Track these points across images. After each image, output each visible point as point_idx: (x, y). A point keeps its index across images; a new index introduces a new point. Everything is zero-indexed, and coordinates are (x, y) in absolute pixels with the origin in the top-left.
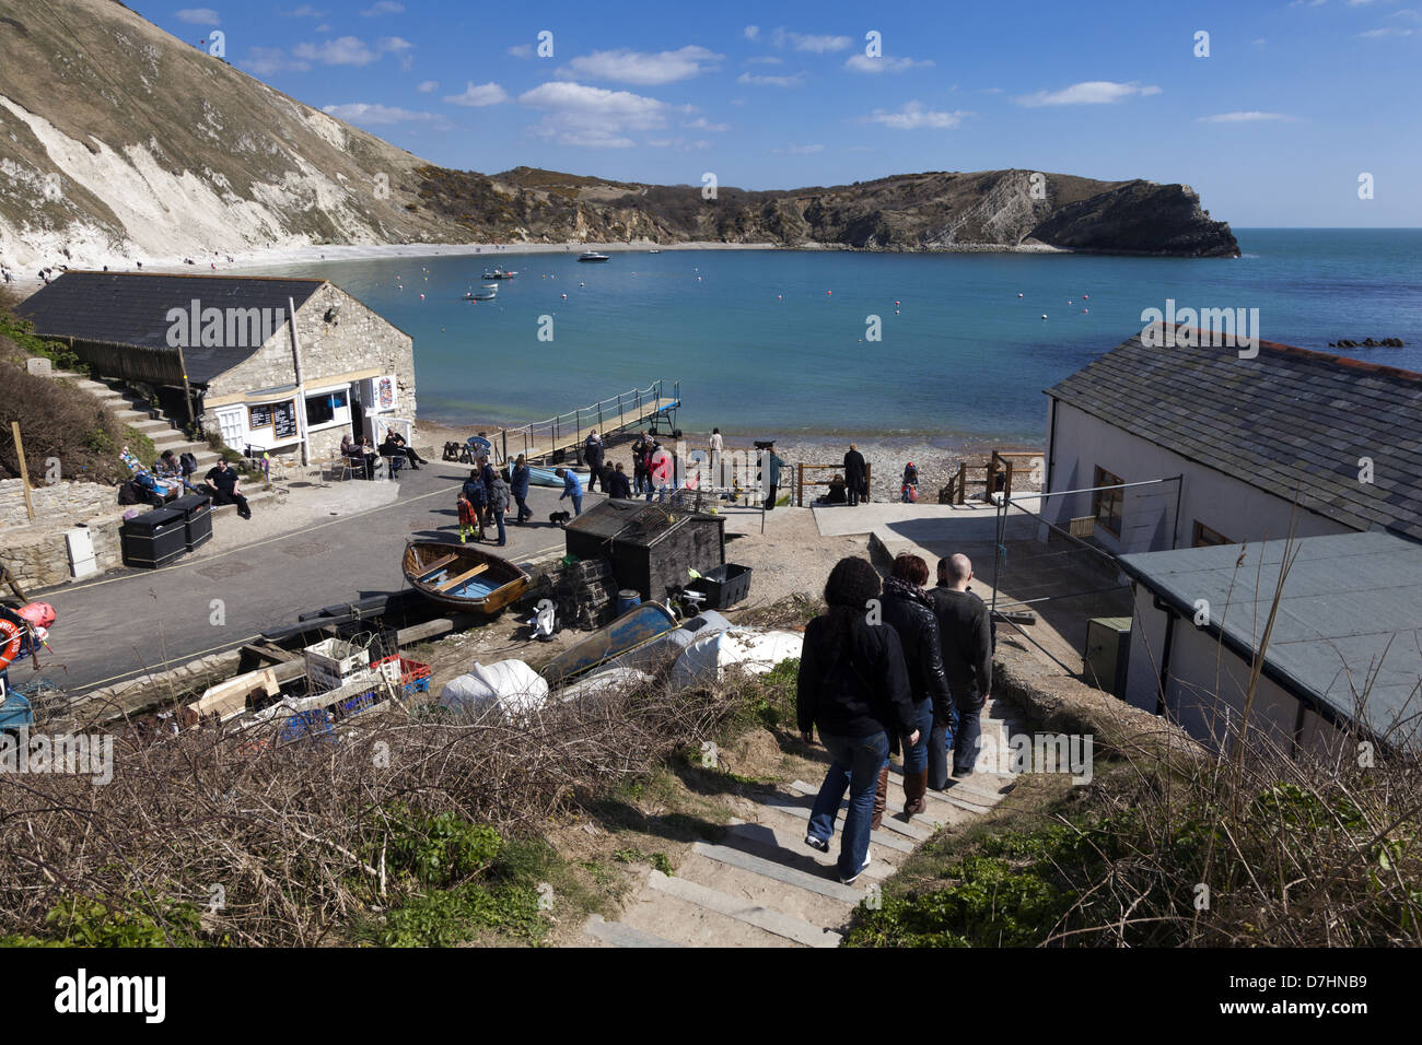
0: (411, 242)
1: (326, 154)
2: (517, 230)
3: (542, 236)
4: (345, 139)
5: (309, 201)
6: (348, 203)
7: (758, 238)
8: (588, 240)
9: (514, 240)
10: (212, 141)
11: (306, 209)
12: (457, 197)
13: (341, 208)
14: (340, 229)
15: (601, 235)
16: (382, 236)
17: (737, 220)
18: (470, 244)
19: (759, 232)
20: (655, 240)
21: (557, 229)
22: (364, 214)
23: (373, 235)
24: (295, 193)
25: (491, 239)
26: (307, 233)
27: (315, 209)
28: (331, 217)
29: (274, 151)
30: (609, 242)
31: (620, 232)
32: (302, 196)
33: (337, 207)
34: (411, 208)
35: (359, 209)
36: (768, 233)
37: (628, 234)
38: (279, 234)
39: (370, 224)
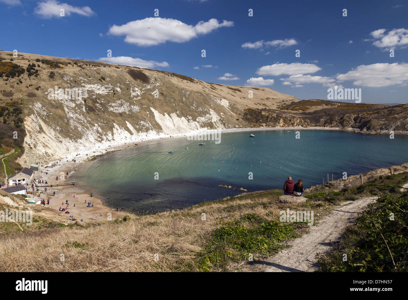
0: (232, 128)
1: (220, 109)
2: (263, 124)
3: (269, 125)
4: (229, 104)
5: (210, 120)
6: (220, 120)
7: (337, 126)
8: (282, 126)
9: (261, 127)
10: (193, 109)
11: (209, 122)
12: (252, 116)
13: (218, 121)
14: (215, 126)
15: (287, 125)
16: (225, 127)
17: (331, 121)
18: (248, 128)
19: (337, 124)
20: (303, 126)
21: (274, 124)
22: (223, 122)
23: (223, 126)
24: (208, 119)
25: (255, 126)
26: (207, 127)
27: (211, 122)
28: (214, 124)
29: (206, 110)
30: (288, 127)
31: (293, 124)
32: (209, 119)
33: (217, 121)
34: (238, 120)
35: (222, 121)
36: (340, 124)
37: (295, 125)
38: (199, 128)
39: (223, 124)
